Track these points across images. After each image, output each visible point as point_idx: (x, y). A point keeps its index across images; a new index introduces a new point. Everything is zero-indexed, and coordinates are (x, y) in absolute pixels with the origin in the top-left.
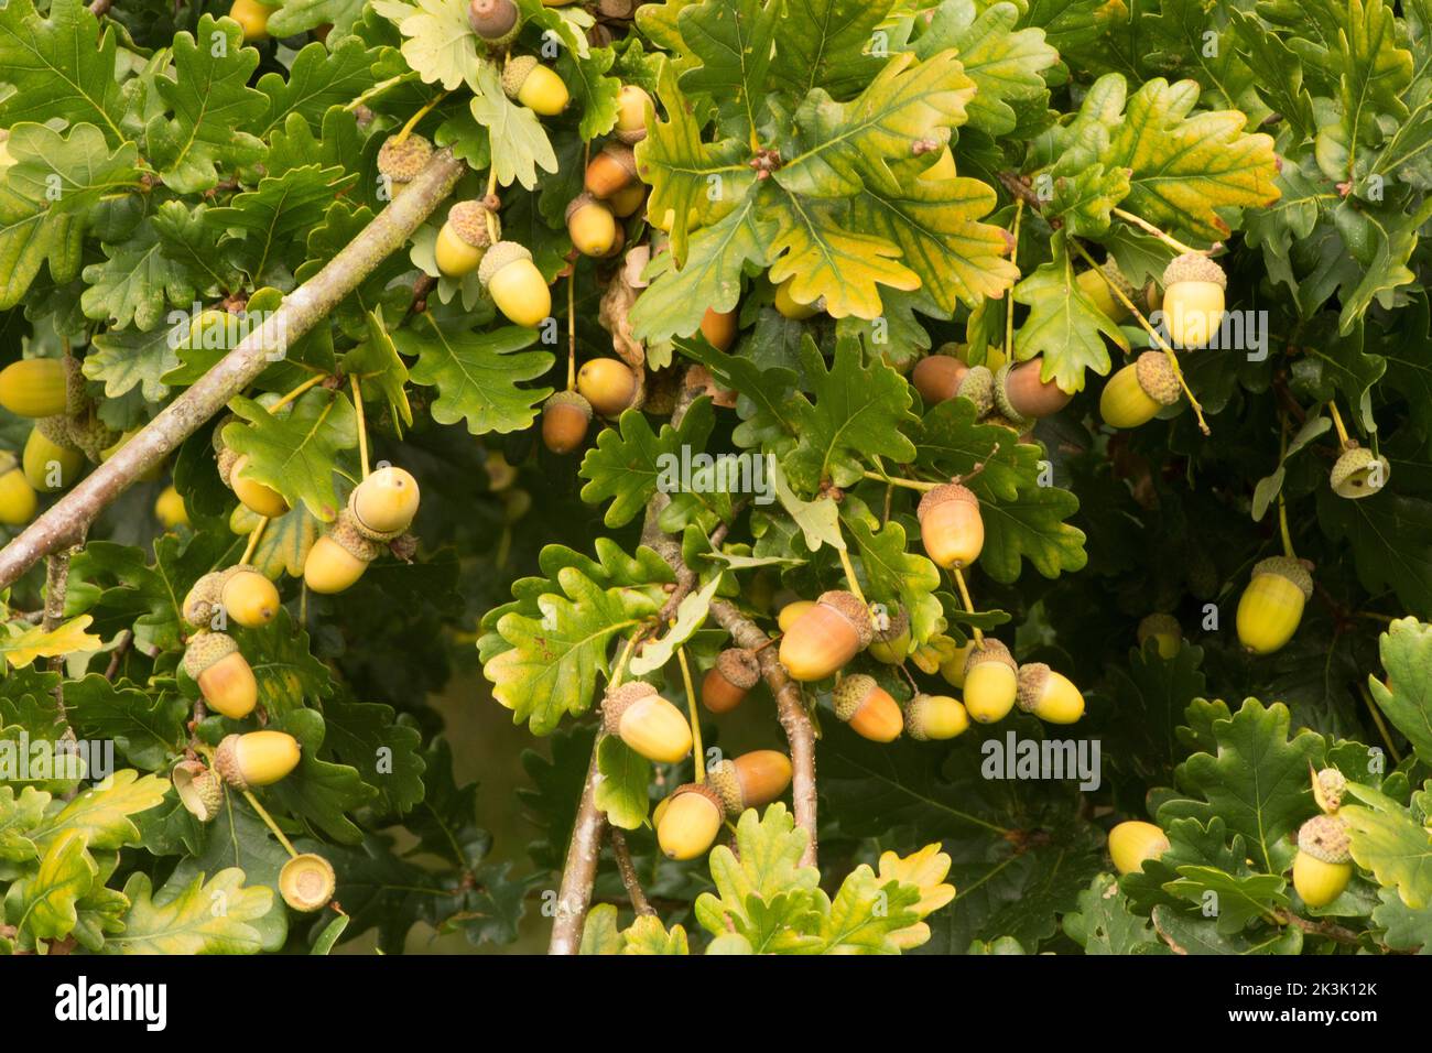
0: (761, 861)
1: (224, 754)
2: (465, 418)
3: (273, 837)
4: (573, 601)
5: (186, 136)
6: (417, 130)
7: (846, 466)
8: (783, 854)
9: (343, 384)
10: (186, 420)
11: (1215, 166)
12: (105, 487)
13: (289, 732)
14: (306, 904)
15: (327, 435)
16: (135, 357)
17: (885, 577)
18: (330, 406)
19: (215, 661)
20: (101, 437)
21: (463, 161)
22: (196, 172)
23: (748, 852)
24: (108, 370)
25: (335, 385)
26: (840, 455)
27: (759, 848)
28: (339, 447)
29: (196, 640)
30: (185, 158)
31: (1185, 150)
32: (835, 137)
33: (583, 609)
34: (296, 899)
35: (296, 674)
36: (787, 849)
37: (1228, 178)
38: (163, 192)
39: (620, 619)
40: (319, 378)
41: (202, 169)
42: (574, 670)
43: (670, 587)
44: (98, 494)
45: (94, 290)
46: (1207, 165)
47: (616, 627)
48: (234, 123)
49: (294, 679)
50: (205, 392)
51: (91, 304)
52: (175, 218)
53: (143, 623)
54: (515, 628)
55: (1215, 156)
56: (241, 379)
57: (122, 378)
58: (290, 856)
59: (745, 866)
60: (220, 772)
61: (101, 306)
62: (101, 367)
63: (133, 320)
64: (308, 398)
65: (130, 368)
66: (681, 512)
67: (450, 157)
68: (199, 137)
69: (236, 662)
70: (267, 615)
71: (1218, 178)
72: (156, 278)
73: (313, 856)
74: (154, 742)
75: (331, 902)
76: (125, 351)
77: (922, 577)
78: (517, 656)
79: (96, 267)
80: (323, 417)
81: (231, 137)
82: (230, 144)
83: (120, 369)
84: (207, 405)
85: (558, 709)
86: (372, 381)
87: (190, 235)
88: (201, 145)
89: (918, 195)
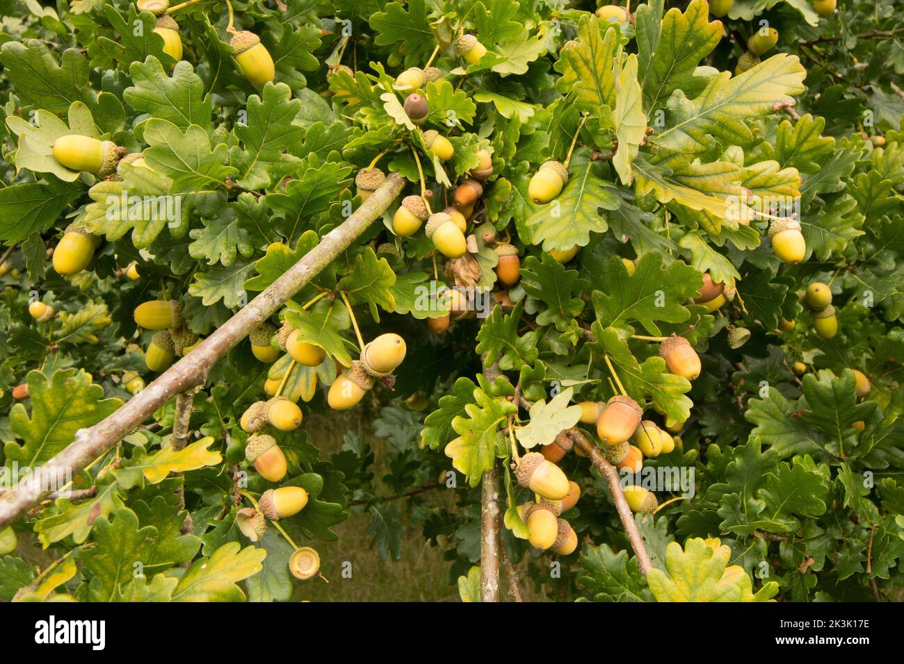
0: (691, 580)
1: (266, 502)
2: (410, 312)
3: (281, 535)
4: (482, 408)
5: (251, 159)
6: (377, 166)
7: (624, 328)
8: (708, 575)
9: (338, 296)
10: (273, 301)
11: (770, 183)
12: (221, 344)
13: (301, 486)
14: (304, 575)
15: (333, 322)
16: (219, 284)
17: (642, 387)
18: (331, 308)
19: (265, 451)
20: (188, 339)
21: (405, 178)
22: (259, 177)
23: (679, 573)
24: (204, 291)
25: (334, 297)
26: (622, 322)
27: (688, 571)
28: (340, 328)
29: (253, 439)
30: (251, 172)
31: (755, 176)
32: (692, 117)
33: (486, 412)
34: (298, 572)
35: (294, 451)
36: (711, 571)
37: (776, 188)
38: (240, 190)
39: (500, 417)
40: (325, 293)
41: (261, 177)
42: (486, 447)
43: (510, 398)
44: (215, 349)
45: (197, 243)
46: (766, 183)
47: (499, 420)
48: (282, 148)
49: (294, 454)
50: (285, 284)
51: (194, 250)
52: (248, 202)
53: (206, 427)
54: (460, 425)
55: (770, 178)
56: (305, 278)
57: (212, 296)
58: (295, 550)
59: (678, 584)
60: (263, 512)
61: (200, 252)
62: (200, 289)
63: (219, 261)
64: (320, 304)
65: (217, 290)
66: (510, 359)
67: (399, 176)
68: (261, 159)
69: (275, 450)
70: (297, 424)
71: (770, 189)
72: (232, 240)
73: (307, 548)
74: (218, 491)
75: (318, 572)
76: (213, 281)
77: (677, 385)
78: (462, 441)
79: (198, 231)
80: (329, 313)
81: (280, 156)
82: (279, 161)
83: (211, 291)
84: (286, 292)
85: (481, 470)
86: (355, 294)
87: (256, 212)
88: (261, 163)
89: (691, 173)
